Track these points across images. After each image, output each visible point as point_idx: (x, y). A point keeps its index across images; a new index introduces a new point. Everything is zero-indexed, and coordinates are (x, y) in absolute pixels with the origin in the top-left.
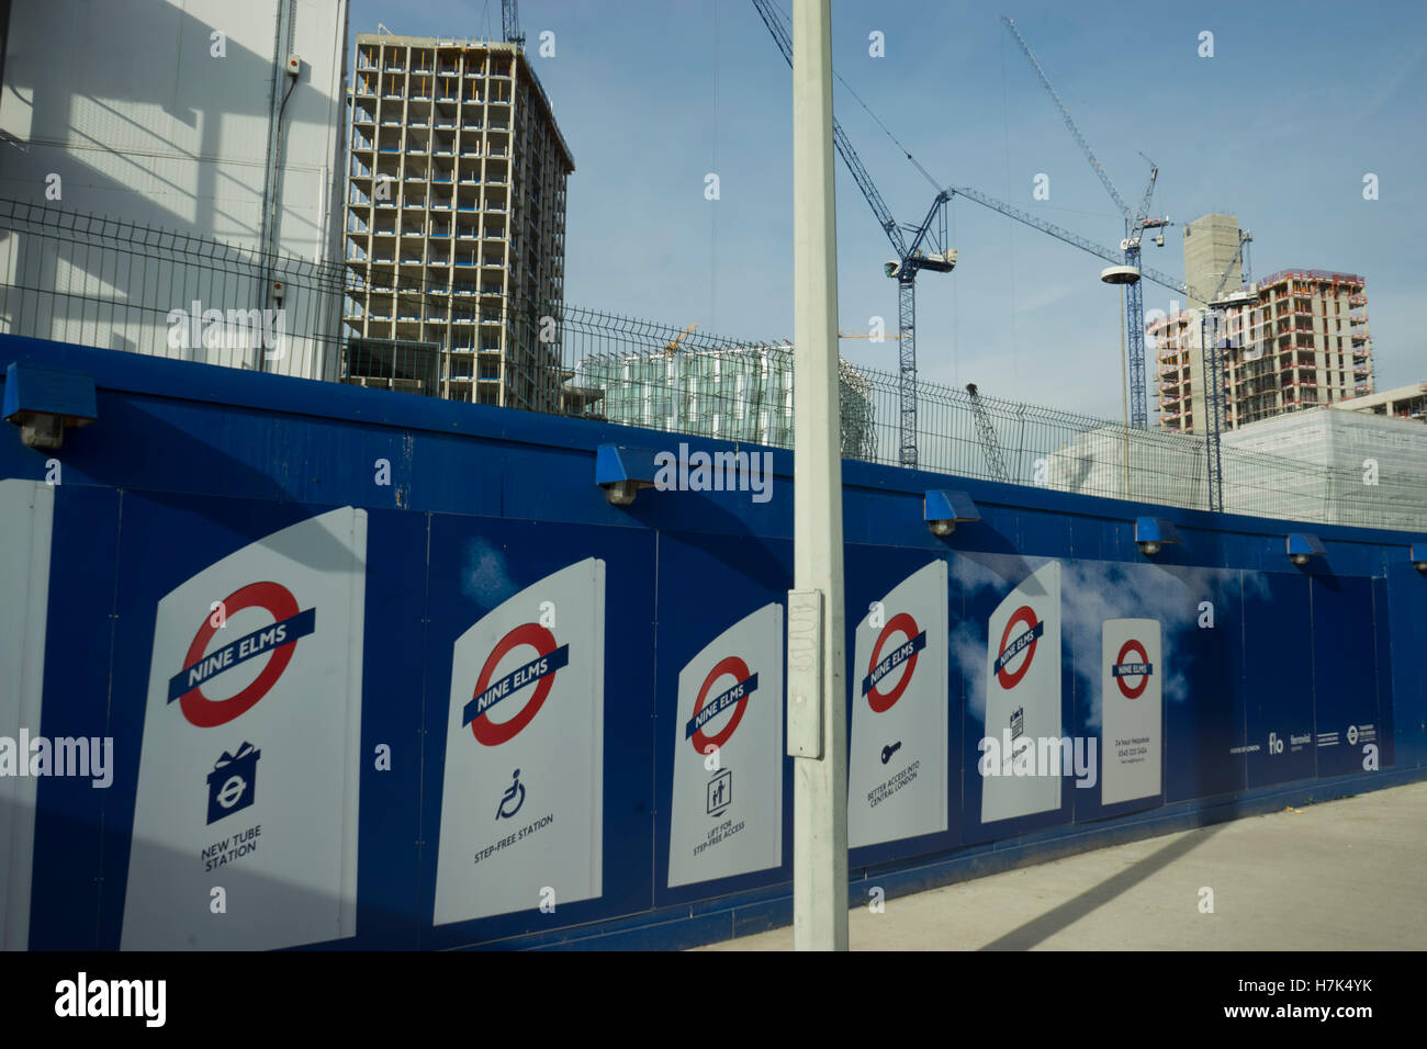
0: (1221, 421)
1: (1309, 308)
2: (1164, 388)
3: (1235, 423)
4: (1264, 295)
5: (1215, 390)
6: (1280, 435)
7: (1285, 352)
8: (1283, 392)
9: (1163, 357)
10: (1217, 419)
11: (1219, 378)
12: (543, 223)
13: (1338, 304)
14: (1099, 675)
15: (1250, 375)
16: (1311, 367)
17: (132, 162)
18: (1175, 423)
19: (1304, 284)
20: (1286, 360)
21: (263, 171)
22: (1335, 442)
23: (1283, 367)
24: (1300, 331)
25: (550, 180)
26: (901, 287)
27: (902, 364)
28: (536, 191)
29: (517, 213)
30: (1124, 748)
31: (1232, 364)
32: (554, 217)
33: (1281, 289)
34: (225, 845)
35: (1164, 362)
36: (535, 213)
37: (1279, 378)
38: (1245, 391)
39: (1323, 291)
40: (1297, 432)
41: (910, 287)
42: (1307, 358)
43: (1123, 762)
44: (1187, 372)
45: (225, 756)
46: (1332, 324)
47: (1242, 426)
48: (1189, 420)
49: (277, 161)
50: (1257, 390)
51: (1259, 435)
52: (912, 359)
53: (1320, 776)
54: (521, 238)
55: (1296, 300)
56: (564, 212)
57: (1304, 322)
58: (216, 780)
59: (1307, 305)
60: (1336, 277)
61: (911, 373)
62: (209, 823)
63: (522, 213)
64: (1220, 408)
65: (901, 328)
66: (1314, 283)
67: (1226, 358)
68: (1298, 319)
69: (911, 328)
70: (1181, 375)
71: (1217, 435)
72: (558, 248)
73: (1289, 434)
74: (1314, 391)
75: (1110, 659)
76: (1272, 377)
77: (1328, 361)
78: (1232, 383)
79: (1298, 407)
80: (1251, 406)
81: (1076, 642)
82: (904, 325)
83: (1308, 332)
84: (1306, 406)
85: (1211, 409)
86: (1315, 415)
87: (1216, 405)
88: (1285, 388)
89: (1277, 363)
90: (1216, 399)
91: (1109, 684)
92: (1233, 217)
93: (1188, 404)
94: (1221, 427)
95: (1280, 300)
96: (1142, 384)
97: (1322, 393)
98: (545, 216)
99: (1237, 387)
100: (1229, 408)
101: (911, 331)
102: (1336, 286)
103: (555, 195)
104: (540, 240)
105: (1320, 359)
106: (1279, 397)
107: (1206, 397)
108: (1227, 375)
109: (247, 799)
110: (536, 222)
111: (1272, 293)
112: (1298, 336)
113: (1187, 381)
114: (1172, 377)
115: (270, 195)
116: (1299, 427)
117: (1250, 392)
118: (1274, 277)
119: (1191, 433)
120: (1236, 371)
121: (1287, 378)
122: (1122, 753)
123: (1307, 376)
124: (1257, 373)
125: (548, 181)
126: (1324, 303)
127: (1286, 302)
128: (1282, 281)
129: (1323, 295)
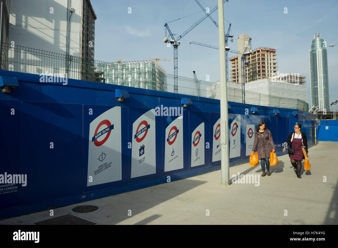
0: (245, 81)
1: (264, 56)
2: (232, 73)
3: (248, 81)
4: (255, 53)
5: (244, 74)
6: (258, 84)
7: (259, 66)
8: (258, 74)
9: (232, 66)
10: (244, 80)
11: (245, 71)
12: (89, 32)
13: (270, 55)
14: (246, 134)
15: (251, 70)
16: (264, 69)
17: (39, 30)
18: (235, 81)
19: (263, 50)
20: (259, 67)
21: (66, 32)
22: (269, 86)
23: (258, 69)
24: (262, 61)
25: (91, 21)
26: (174, 49)
27: (174, 67)
28: (88, 24)
29: (83, 29)
30: (249, 146)
31: (247, 68)
32: (92, 30)
33: (258, 51)
34: (141, 160)
35: (233, 67)
36: (88, 29)
37: (257, 71)
38: (250, 74)
39: (267, 52)
40: (261, 84)
41: (176, 49)
42: (264, 67)
43: (249, 149)
44: (237, 70)
45: (141, 147)
46: (269, 60)
47: (250, 82)
48: (238, 80)
49: (69, 30)
50: (253, 74)
51: (253, 84)
52: (177, 66)
53: (278, 152)
54: (85, 35)
55: (262, 54)
56: (94, 29)
57: (263, 59)
58: (140, 150)
59: (264, 55)
60: (270, 49)
61: (177, 69)
62: (140, 156)
63: (85, 29)
64: (245, 78)
65: (174, 58)
66: (265, 50)
67: (246, 67)
68: (262, 58)
69: (176, 58)
70: (236, 70)
71: (244, 84)
72: (93, 38)
73: (259, 84)
74: (265, 74)
75: (247, 132)
76: (256, 71)
77: (268, 68)
78: (247, 72)
79: (261, 78)
80: (251, 77)
81: (243, 128)
82: (175, 58)
83: (264, 61)
84: (263, 78)
85: (243, 78)
86: (265, 80)
87: (244, 77)
88: (259, 74)
89: (257, 68)
90: (244, 76)
91: (247, 136)
92: (248, 35)
93: (238, 77)
94: (245, 82)
95: (258, 54)
96: (227, 72)
97: (267, 75)
98: (90, 30)
99: (248, 73)
100: (246, 78)
101: (176, 59)
102: (270, 51)
103: (92, 25)
104: (89, 36)
105: (266, 67)
106: (257, 76)
107: (242, 75)
108: (246, 70)
109: (143, 153)
110: (88, 32)
111: (257, 52)
112: (262, 62)
113: (238, 72)
114: (234, 70)
115: (68, 37)
116: (262, 82)
117: (251, 74)
118: (257, 49)
119: (238, 83)
120: (248, 70)
121: (259, 71)
122: (249, 147)
123: (264, 71)
124: (253, 70)
125: (90, 21)
126: (268, 55)
127: (259, 54)
128: (259, 50)
129: (267, 53)
